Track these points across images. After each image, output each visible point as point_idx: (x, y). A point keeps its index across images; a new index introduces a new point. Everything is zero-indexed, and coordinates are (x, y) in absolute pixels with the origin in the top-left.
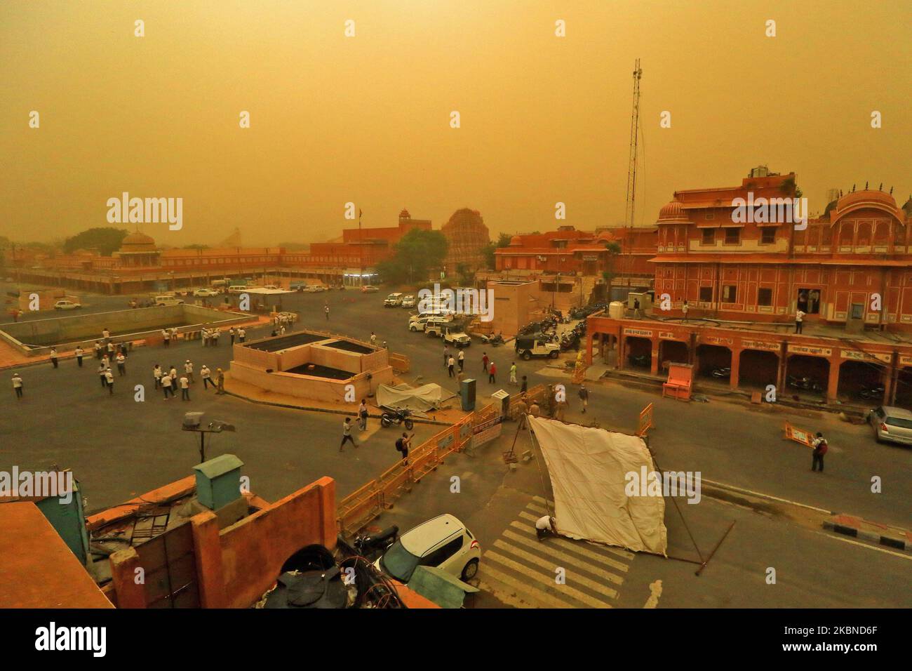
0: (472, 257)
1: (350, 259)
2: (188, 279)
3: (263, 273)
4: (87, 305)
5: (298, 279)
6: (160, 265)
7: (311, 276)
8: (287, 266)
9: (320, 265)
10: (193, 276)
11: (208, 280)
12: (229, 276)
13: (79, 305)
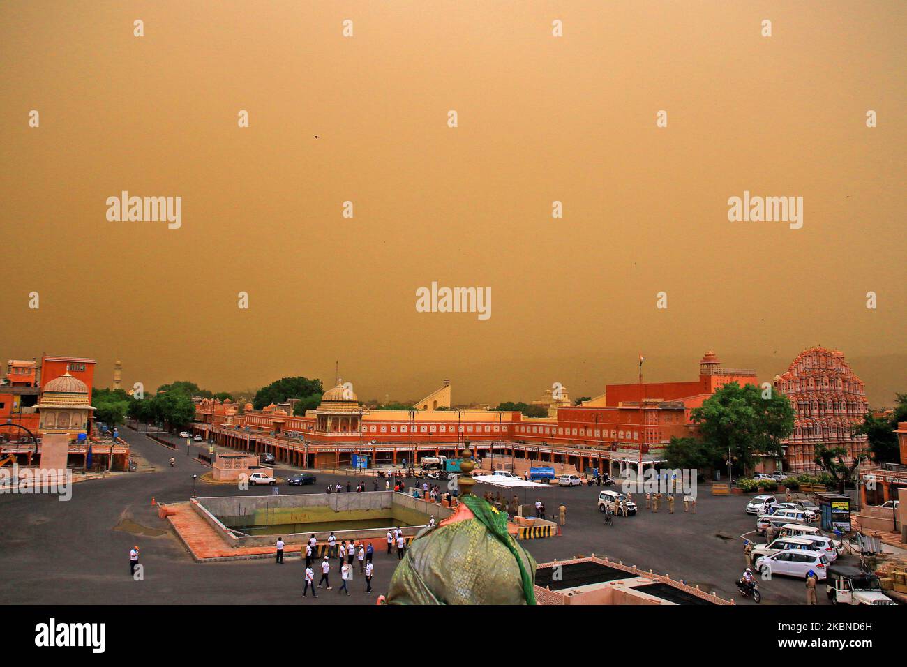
0: (835, 435)
1: (621, 433)
2: (391, 453)
3: (488, 451)
4: (281, 480)
5: (538, 463)
6: (360, 432)
7: (558, 459)
8: (523, 441)
9: (572, 441)
10: (398, 449)
11: (416, 456)
12: (442, 452)
13: (274, 480)
